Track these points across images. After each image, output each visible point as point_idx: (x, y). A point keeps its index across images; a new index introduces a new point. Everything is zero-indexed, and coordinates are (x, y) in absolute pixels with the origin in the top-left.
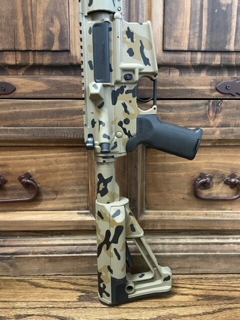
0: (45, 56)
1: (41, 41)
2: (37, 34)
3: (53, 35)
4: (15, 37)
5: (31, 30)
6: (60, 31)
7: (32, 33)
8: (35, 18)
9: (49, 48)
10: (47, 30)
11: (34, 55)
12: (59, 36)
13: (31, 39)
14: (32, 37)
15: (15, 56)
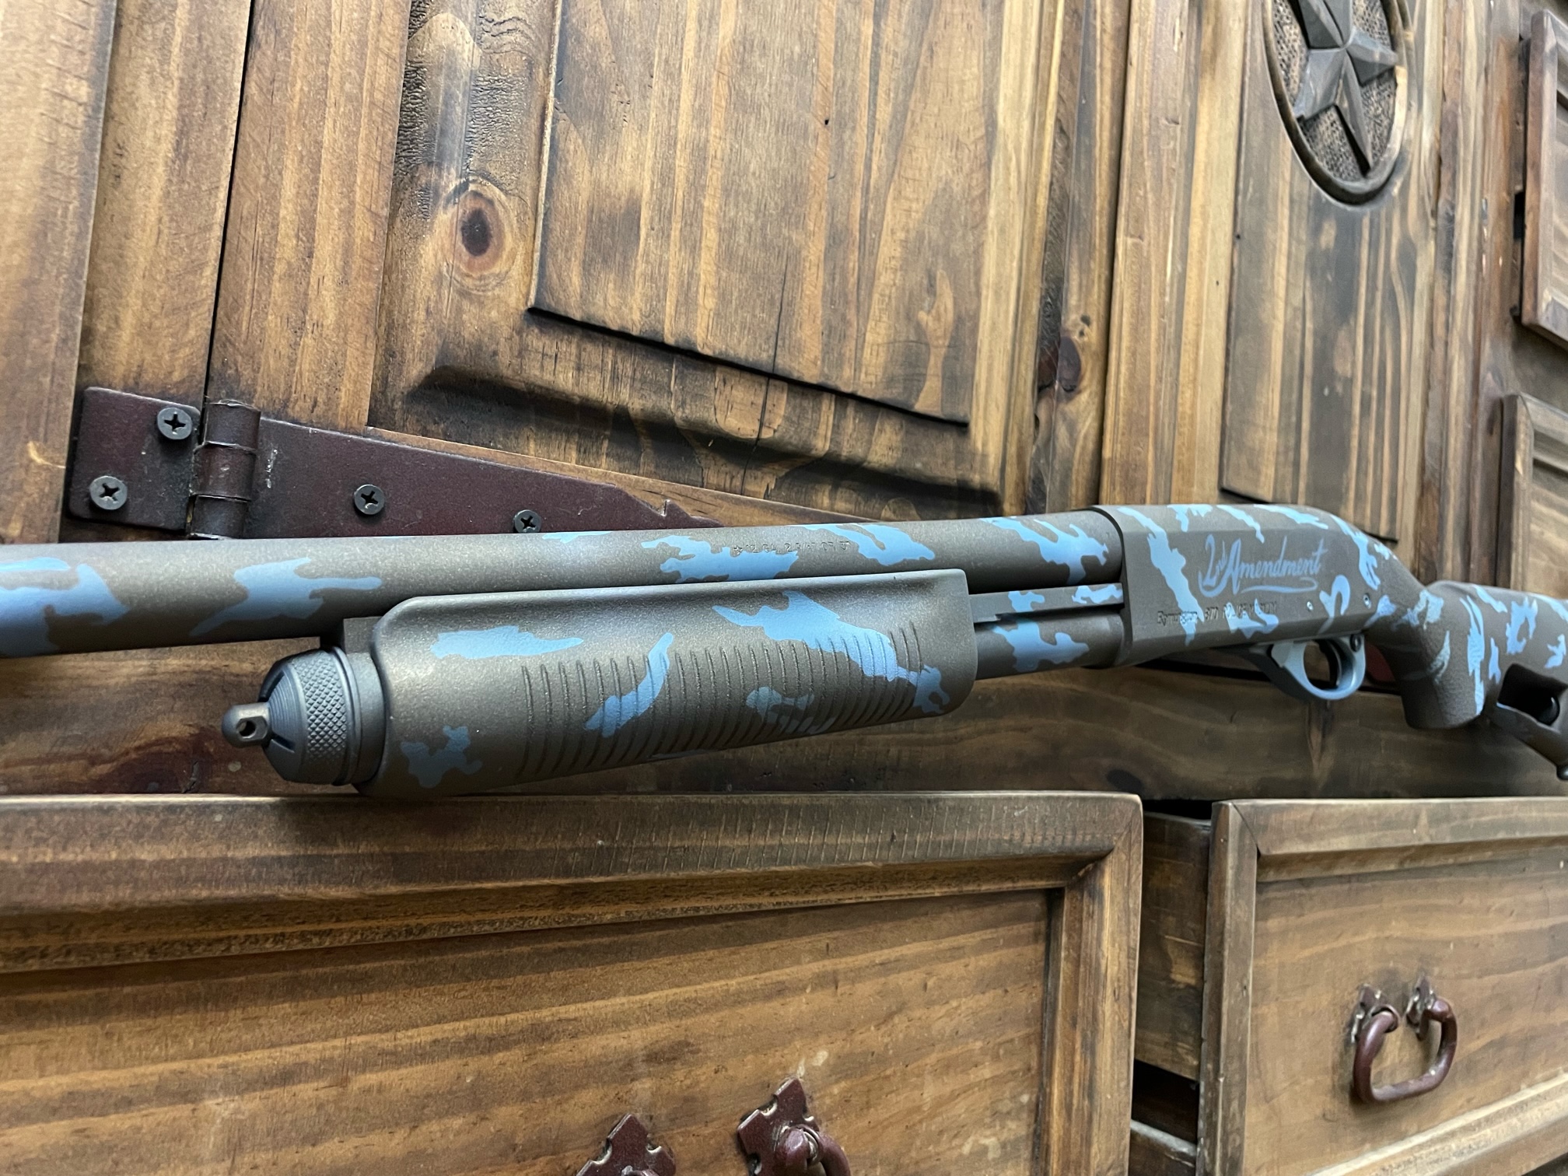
0: (881, 431)
1: (882, 359)
2: (871, 324)
3: (927, 344)
4: (783, 312)
5: (852, 298)
6: (952, 338)
7: (851, 315)
8: (874, 254)
9: (901, 398)
10: (910, 317)
11: (840, 416)
12: (946, 358)
13: (844, 337)
14: (853, 331)
15: (760, 401)
